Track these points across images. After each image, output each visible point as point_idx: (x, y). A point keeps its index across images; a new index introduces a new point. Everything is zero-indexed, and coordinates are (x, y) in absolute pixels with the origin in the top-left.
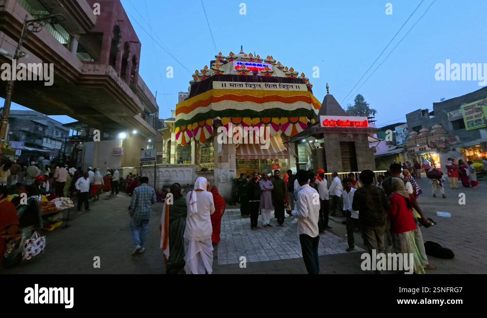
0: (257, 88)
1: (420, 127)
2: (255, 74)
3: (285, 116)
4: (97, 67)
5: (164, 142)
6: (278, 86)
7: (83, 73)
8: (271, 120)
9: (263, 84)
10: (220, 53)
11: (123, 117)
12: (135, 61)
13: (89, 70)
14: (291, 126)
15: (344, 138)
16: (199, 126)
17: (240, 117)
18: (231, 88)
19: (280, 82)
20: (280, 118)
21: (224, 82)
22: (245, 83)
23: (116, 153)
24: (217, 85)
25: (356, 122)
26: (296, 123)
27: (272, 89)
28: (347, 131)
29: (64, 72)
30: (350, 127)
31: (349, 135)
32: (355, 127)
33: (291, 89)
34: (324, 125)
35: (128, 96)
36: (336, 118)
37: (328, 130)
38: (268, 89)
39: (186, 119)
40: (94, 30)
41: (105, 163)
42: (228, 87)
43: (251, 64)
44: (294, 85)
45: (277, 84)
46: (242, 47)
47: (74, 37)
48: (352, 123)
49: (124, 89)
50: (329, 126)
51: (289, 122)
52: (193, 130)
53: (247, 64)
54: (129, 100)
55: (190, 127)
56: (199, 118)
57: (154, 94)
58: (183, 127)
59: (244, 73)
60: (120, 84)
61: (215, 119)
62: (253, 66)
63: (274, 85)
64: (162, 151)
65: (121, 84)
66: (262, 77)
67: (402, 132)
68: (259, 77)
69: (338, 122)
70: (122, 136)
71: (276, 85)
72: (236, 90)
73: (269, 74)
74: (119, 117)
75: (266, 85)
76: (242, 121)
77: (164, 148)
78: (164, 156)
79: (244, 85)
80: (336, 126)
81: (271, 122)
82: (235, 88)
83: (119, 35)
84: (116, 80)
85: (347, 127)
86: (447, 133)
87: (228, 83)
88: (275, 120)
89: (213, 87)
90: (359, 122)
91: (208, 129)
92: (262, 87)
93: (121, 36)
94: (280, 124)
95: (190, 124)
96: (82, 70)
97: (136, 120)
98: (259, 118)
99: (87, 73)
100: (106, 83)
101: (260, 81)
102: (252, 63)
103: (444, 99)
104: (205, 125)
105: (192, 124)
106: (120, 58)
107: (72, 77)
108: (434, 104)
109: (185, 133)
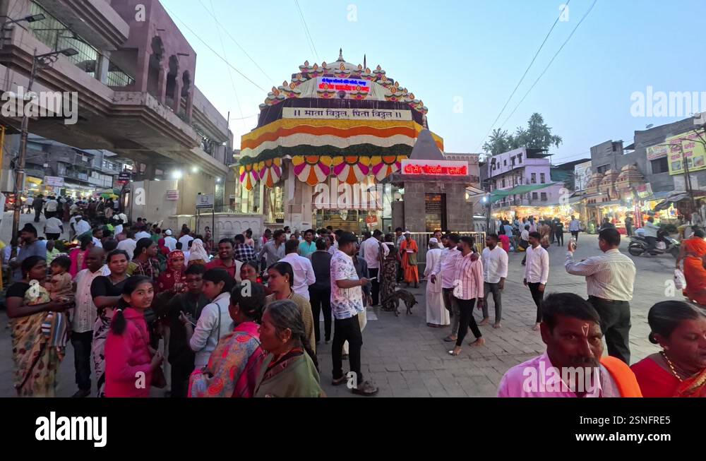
0: (341, 117)
1: (606, 167)
2: (342, 97)
3: (377, 154)
4: (131, 94)
5: (237, 183)
6: (371, 114)
7: (115, 103)
8: (358, 160)
9: (350, 111)
10: (307, 63)
11: (175, 152)
12: (188, 78)
13: (122, 99)
14: (385, 168)
15: (432, 189)
16: (266, 166)
17: (316, 155)
18: (307, 116)
19: (375, 108)
20: (370, 157)
21: (297, 109)
22: (325, 109)
23: (170, 196)
24: (288, 112)
25: (450, 169)
26: (392, 164)
27: (362, 117)
28: (435, 179)
29: (90, 103)
30: (442, 175)
31: (439, 185)
32: (449, 174)
33: (388, 118)
34: (406, 171)
35: (176, 128)
36: (423, 163)
37: (409, 179)
38: (357, 118)
39: (252, 156)
40: (126, 45)
41: (158, 209)
42: (303, 115)
43: (341, 81)
44: (394, 112)
45: (370, 111)
46: (341, 51)
47: (102, 55)
48: (444, 170)
49: (168, 120)
50: (412, 173)
51: (383, 162)
52: (259, 171)
53: (336, 81)
54: (178, 133)
55: (256, 167)
56: (266, 156)
57: (226, 117)
58: (249, 167)
59: (326, 95)
60: (162, 115)
61: (285, 158)
62: (343, 84)
63: (365, 112)
64: (234, 194)
65: (164, 113)
66: (352, 101)
67: (584, 173)
68: (347, 101)
69: (426, 168)
70: (177, 175)
71: (368, 113)
72: (312, 120)
73: (362, 96)
74: (171, 152)
75: (354, 112)
76: (319, 161)
77: (236, 190)
78: (237, 200)
79: (325, 113)
80: (423, 173)
81: (357, 162)
82: (311, 117)
83: (162, 47)
84: (155, 110)
85: (437, 174)
86: (643, 178)
87: (303, 110)
88: (364, 160)
89: (283, 116)
90: (455, 169)
91: (275, 170)
92: (350, 116)
93: (163, 49)
94: (371, 165)
95: (256, 162)
96: (113, 100)
97: (195, 154)
98: (341, 158)
99: (119, 103)
100: (142, 115)
101: (347, 107)
102: (343, 79)
103: (652, 125)
104: (252, 170)
105: (258, 163)
106: (163, 78)
107: (101, 109)
108: (637, 133)
109: (251, 173)
